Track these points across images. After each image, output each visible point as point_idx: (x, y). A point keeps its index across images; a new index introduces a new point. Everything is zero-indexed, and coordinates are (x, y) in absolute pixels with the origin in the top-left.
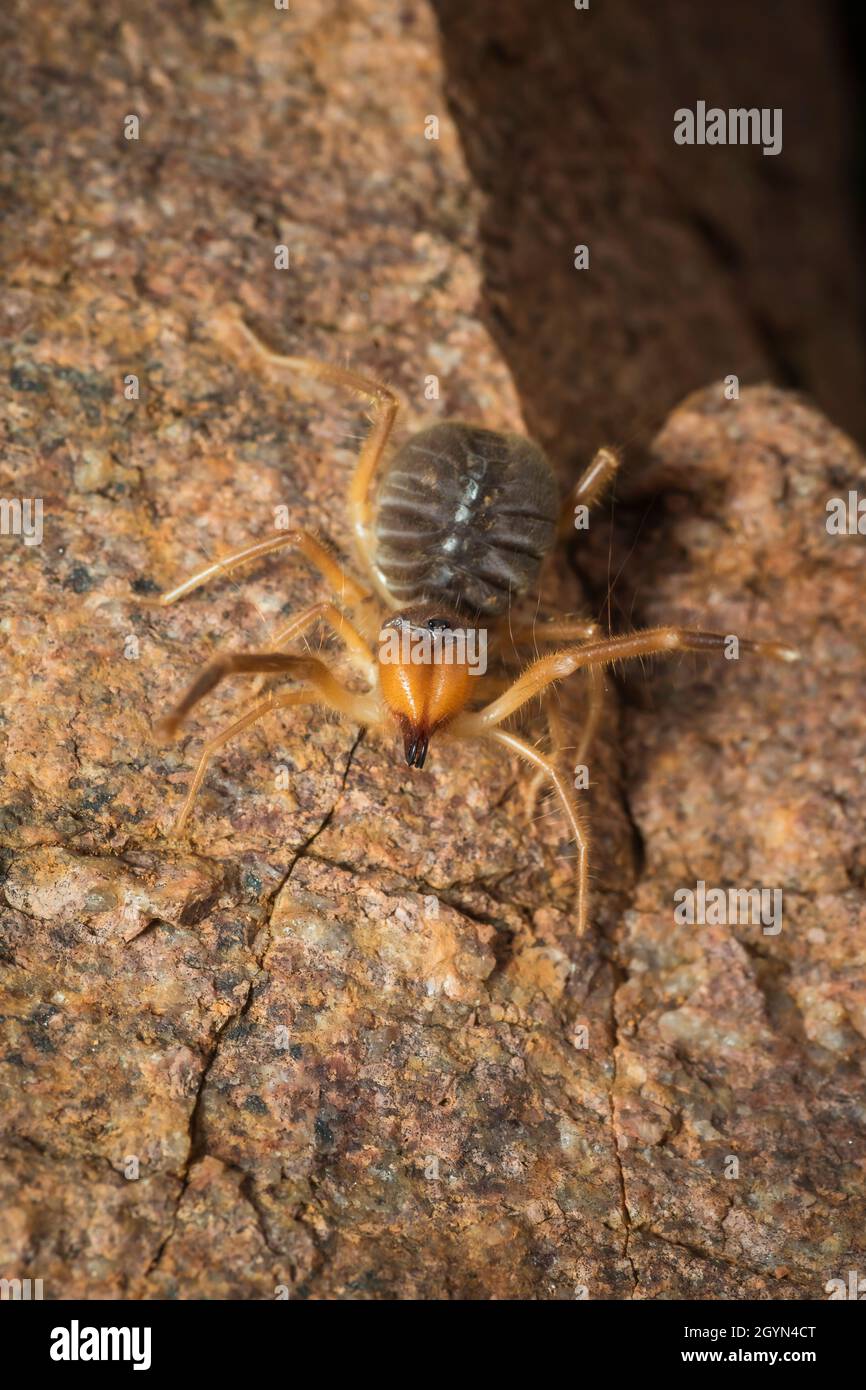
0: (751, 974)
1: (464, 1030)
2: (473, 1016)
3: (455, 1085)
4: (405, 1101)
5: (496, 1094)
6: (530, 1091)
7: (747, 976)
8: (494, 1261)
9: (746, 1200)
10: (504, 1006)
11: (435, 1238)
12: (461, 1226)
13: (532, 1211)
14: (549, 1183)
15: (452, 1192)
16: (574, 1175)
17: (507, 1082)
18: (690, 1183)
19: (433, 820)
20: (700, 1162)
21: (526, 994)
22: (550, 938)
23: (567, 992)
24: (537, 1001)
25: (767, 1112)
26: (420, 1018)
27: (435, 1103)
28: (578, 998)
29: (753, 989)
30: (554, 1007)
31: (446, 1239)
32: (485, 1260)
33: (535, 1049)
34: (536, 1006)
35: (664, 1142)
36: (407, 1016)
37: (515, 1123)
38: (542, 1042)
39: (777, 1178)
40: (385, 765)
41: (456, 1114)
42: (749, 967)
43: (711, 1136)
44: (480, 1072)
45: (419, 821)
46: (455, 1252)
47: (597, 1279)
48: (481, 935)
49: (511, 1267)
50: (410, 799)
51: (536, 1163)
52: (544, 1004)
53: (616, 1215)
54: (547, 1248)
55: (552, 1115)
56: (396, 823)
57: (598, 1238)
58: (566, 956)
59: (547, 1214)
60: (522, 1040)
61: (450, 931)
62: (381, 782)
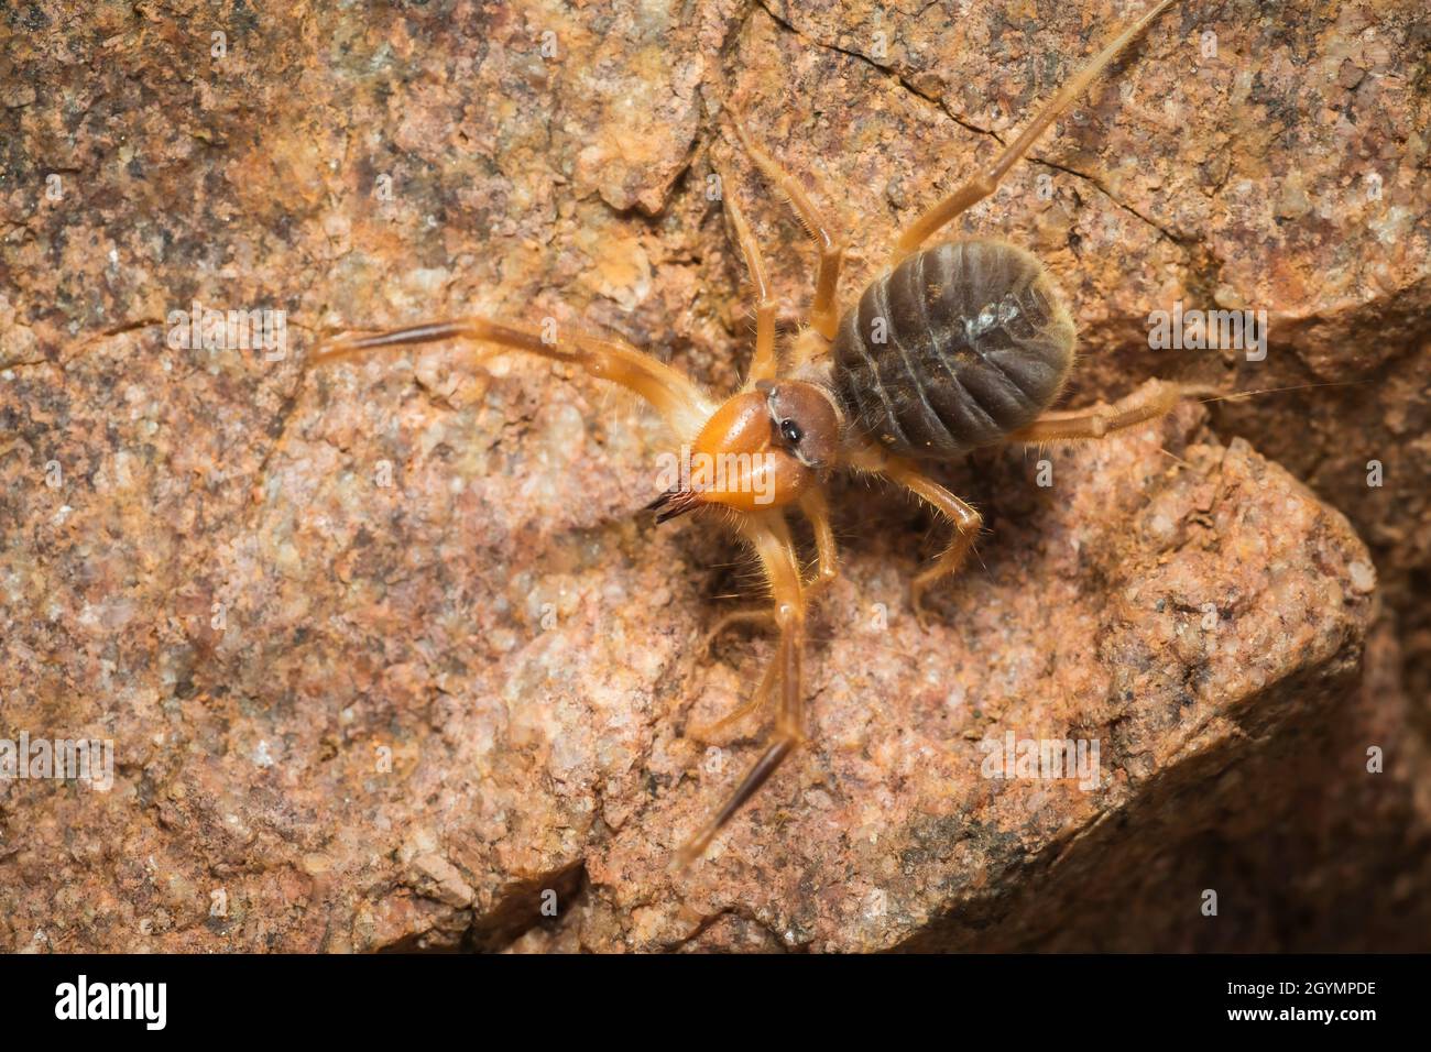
0: (615, 513)
1: (548, 169)
2: (562, 179)
3: (483, 152)
4: (465, 91)
5: (474, 197)
6: (480, 240)
7: (612, 508)
8: (276, 168)
9: (349, 467)
10: (574, 217)
11: (299, 103)
12: (318, 138)
13: (338, 221)
14: (372, 247)
15: (361, 135)
16: (382, 278)
17: (487, 211)
18: (370, 407)
19: (786, 149)
20: (395, 424)
21: (591, 246)
22: (660, 285)
23: (597, 297)
24: (583, 258)
25: (452, 509)
26: (559, 117)
27: (462, 126)
28: (593, 310)
29: (599, 514)
30: (575, 277)
31: (301, 116)
32: (275, 158)
33: (528, 250)
34: (577, 256)
35: (420, 386)
36: (559, 102)
37: (442, 217)
38: (536, 259)
39: (370, 508)
40: (847, 96)
41: (451, 149)
42: (623, 511)
43: (427, 444)
44: (499, 183)
45: (783, 133)
46: (284, 124)
47: (261, 287)
48: (648, 192)
49: (271, 188)
50: (809, 124)
51: (396, 236)
52: (578, 266)
53: (334, 319)
54: (296, 234)
55: (454, 264)
56: (779, 105)
57: (308, 296)
58: (641, 302)
59: (334, 240)
60: (536, 235)
61: (652, 156)
62: (825, 89)
